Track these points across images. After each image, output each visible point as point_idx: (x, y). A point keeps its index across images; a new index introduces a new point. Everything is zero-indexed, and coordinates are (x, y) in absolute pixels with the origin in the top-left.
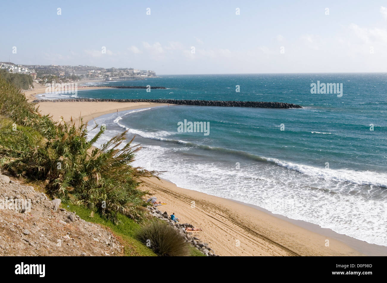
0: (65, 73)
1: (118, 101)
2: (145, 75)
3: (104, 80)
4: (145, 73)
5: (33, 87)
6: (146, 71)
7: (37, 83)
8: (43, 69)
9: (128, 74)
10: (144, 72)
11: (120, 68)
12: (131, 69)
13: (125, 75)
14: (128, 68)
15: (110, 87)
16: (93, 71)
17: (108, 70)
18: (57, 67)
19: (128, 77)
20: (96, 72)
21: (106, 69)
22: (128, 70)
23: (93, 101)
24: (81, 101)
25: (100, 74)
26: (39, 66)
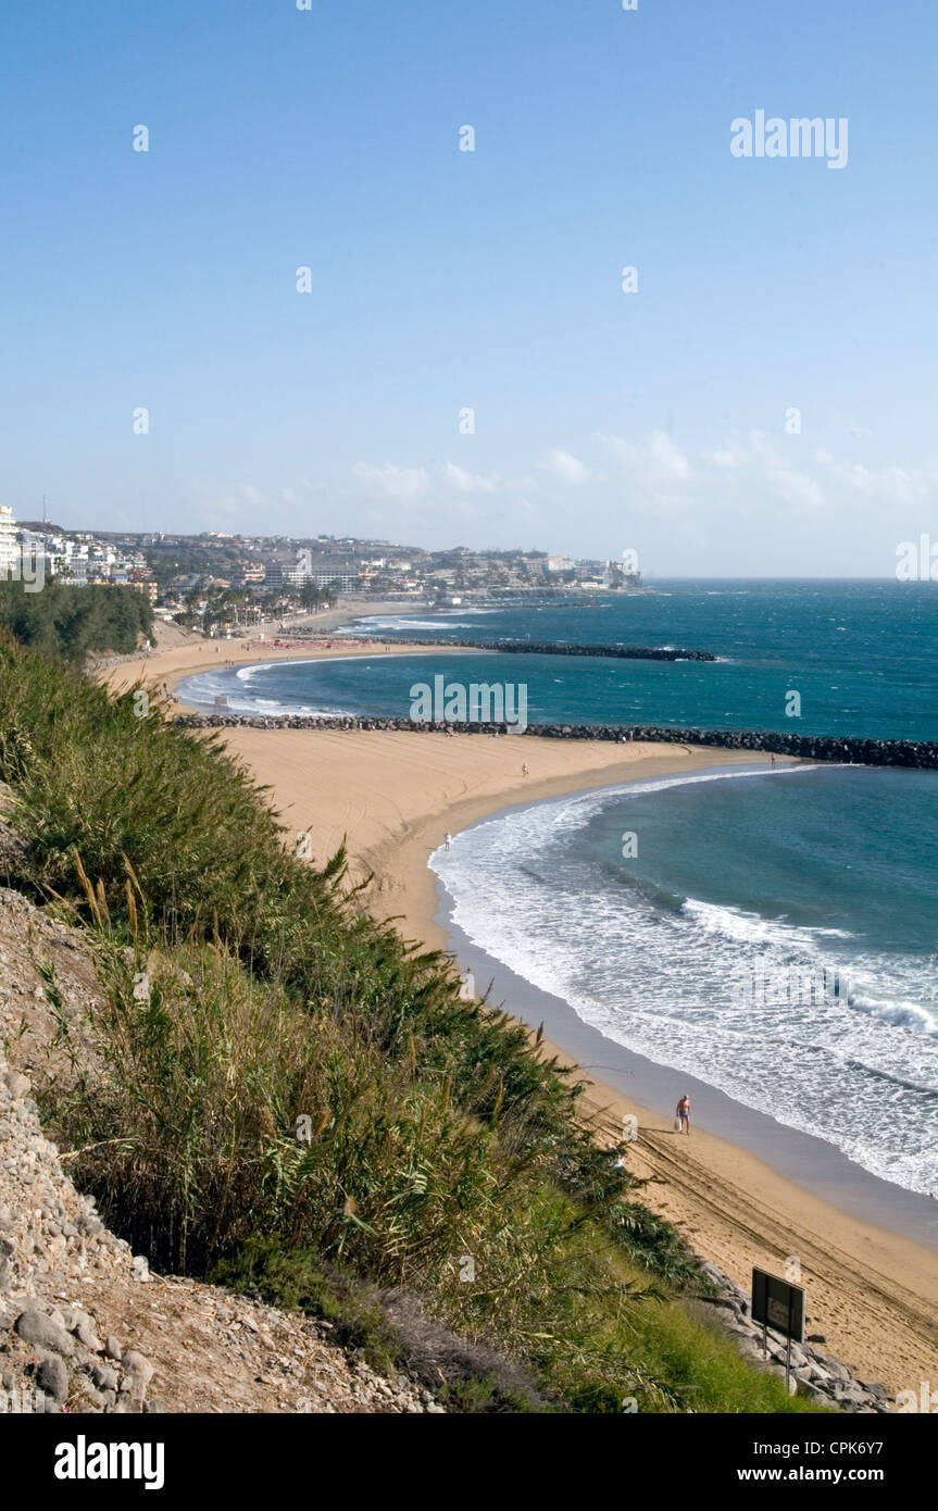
0: (268, 573)
1: (542, 735)
2: (600, 582)
3: (431, 604)
4: (597, 572)
5: (153, 644)
6: (598, 563)
7: (166, 622)
8: (171, 552)
9: (528, 579)
10: (593, 570)
11: (493, 550)
12: (534, 555)
13: (515, 584)
14: (524, 552)
15: (471, 645)
16: (381, 563)
17: (445, 560)
18: (230, 541)
19: (527, 592)
20: (390, 566)
21: (433, 555)
22: (525, 559)
23: (430, 730)
24: (378, 728)
25: (410, 574)
26: (159, 538)
